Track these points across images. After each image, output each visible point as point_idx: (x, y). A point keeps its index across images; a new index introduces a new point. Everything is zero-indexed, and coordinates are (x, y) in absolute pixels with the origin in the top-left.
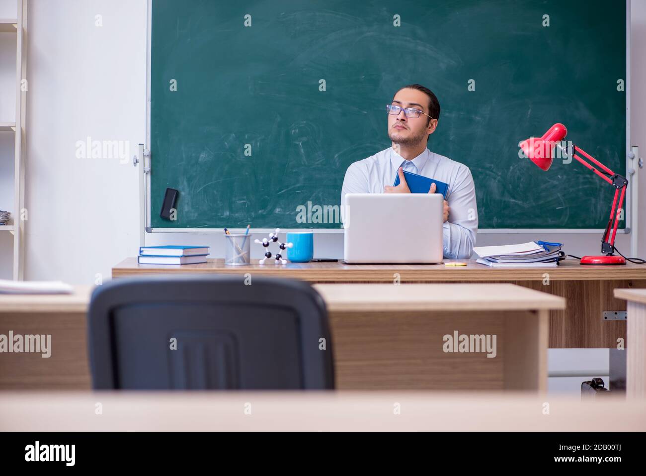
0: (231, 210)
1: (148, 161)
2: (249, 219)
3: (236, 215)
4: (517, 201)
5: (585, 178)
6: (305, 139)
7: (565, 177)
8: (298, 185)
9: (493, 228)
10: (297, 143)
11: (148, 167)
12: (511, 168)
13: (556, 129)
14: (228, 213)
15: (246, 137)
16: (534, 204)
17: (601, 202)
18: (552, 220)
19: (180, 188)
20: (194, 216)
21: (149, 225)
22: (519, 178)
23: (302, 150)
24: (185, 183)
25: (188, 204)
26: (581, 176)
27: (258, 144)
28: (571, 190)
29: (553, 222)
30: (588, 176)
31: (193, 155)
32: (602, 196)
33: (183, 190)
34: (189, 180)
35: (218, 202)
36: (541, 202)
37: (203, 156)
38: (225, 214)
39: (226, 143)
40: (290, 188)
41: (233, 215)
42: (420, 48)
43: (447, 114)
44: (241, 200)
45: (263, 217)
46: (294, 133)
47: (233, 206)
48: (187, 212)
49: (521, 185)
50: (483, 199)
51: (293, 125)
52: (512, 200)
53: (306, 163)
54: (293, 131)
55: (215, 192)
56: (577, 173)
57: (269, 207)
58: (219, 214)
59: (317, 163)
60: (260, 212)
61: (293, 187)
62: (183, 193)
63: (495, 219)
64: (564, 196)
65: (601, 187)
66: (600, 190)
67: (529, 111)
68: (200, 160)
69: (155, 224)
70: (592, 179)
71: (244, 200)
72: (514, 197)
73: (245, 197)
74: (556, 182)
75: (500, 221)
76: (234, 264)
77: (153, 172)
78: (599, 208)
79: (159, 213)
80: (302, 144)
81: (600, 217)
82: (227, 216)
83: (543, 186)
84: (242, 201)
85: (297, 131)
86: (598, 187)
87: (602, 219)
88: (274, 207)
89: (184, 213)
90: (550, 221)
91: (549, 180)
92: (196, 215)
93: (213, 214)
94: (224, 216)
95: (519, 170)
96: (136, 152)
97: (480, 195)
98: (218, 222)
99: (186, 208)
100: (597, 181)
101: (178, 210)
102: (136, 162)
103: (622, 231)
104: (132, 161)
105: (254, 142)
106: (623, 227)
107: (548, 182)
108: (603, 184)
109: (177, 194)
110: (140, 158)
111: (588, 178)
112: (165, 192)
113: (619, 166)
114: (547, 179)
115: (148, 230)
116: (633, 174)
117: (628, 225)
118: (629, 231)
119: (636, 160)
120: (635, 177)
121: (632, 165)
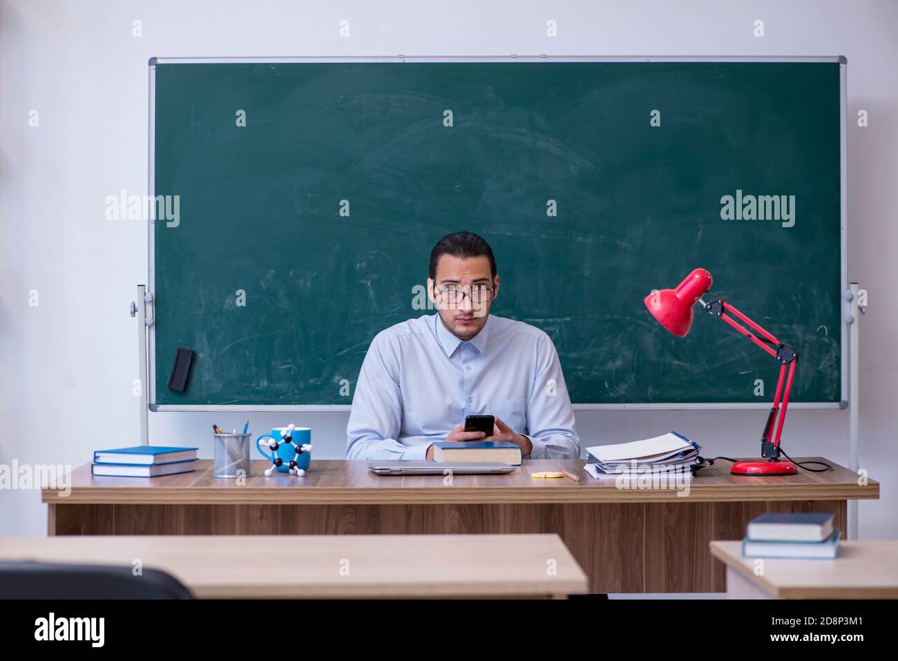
0: (270, 378)
1: (150, 310)
2: (296, 391)
3: (278, 385)
4: (682, 364)
5: (781, 329)
6: (375, 276)
8: (365, 342)
9: (648, 402)
10: (364, 282)
11: (151, 318)
13: (697, 276)
14: (266, 383)
15: (291, 273)
16: (707, 367)
18: (733, 390)
19: (197, 347)
20: (217, 387)
21: (153, 401)
23: (371, 293)
24: (205, 340)
25: (209, 370)
26: (775, 327)
27: (309, 284)
29: (735, 393)
30: (786, 326)
31: (216, 300)
33: (202, 350)
34: (210, 337)
35: (252, 367)
36: (717, 365)
38: (262, 385)
39: (262, 283)
40: (354, 347)
41: (273, 385)
42: (541, 144)
43: (580, 239)
44: (285, 364)
45: (317, 388)
46: (360, 268)
47: (273, 373)
48: (207, 382)
49: (688, 341)
50: (633, 361)
51: (358, 256)
52: (676, 362)
53: (378, 311)
54: (358, 265)
55: (247, 353)
56: (770, 322)
57: (325, 375)
58: (253, 385)
59: (393, 310)
60: (312, 381)
61: (359, 345)
62: (201, 355)
63: (651, 389)
64: (750, 355)
65: (805, 341)
67: (700, 234)
68: (226, 306)
69: (161, 400)
70: (792, 330)
71: (289, 363)
72: (678, 359)
73: (290, 360)
74: (738, 336)
75: (657, 392)
76: (226, 476)
77: (159, 324)
79: (168, 382)
80: (371, 283)
81: (804, 386)
82: (264, 387)
83: (720, 342)
84: (286, 366)
85: (364, 264)
86: (801, 342)
87: (806, 388)
88: (332, 374)
89: (203, 383)
90: (731, 392)
91: (729, 332)
92: (220, 386)
93: (246, 385)
94: (260, 388)
96: (134, 297)
97: (629, 354)
98: (252, 397)
99: (206, 377)
100: (799, 333)
101: (195, 379)
102: (134, 311)
103: (836, 405)
104: (129, 309)
105: (302, 281)
106: (837, 398)
107: (729, 335)
108: (808, 337)
109: (194, 356)
110: (139, 306)
111: (785, 330)
112: (176, 353)
113: (830, 311)
114: (726, 331)
115: (152, 408)
116: (852, 322)
117: (844, 397)
118: (846, 406)
119: (855, 303)
120: (854, 327)
121: (849, 310)
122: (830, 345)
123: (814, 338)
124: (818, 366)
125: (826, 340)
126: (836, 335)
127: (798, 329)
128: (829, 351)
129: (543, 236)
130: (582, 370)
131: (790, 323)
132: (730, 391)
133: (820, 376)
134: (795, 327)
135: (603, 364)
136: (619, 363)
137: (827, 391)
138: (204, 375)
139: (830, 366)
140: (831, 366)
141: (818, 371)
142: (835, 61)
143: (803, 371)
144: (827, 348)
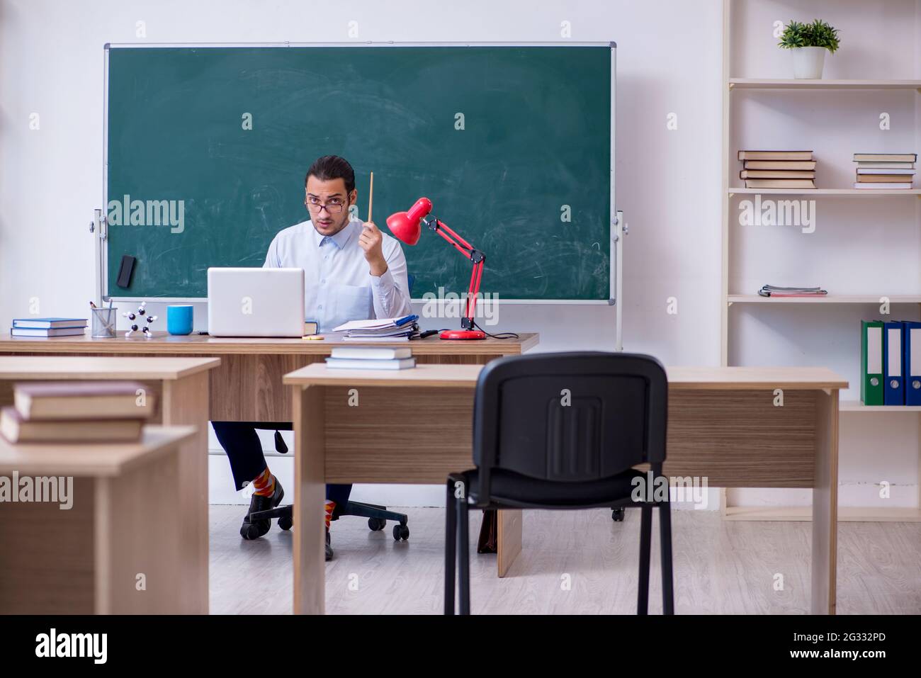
0: (190, 278)
1: (104, 228)
3: (196, 283)
4: (491, 270)
5: (565, 245)
6: (266, 204)
7: (543, 244)
8: (260, 252)
10: (259, 208)
11: (103, 234)
12: (485, 234)
13: (421, 202)
14: (187, 282)
15: (206, 202)
16: (510, 273)
17: (583, 271)
18: (529, 290)
19: (138, 255)
20: (152, 284)
21: (106, 294)
22: (494, 245)
23: (264, 216)
24: (143, 250)
25: (146, 272)
26: (561, 243)
27: (218, 209)
28: (550, 258)
29: (530, 292)
30: (569, 243)
32: (583, 264)
33: (141, 258)
34: (147, 248)
35: (177, 270)
36: (518, 271)
38: (184, 283)
40: (251, 256)
41: (192, 283)
42: (388, 107)
43: (417, 177)
44: (201, 268)
46: (256, 198)
47: (193, 275)
48: (145, 281)
49: (496, 253)
50: (455, 267)
51: (255, 189)
52: (488, 269)
53: (268, 230)
54: (254, 196)
55: (174, 259)
56: (557, 239)
58: (178, 283)
61: (254, 254)
62: (141, 261)
64: (542, 264)
65: (583, 254)
66: (581, 258)
69: (111, 294)
70: (573, 246)
71: (204, 268)
74: (533, 250)
77: (110, 240)
78: (580, 277)
79: (116, 280)
80: (264, 209)
81: (582, 288)
82: (186, 285)
83: (520, 254)
85: (259, 195)
86: (580, 255)
87: (584, 289)
89: (142, 281)
90: (527, 292)
91: (526, 247)
92: (154, 283)
93: (173, 282)
94: (183, 285)
95: (494, 236)
96: (93, 218)
97: (452, 262)
98: (177, 292)
99: (144, 277)
100: (579, 248)
101: (136, 277)
102: (93, 230)
103: (605, 302)
104: (89, 227)
105: (213, 207)
106: (607, 297)
107: (525, 249)
108: (587, 251)
109: (135, 262)
110: (97, 226)
111: (568, 245)
112: (121, 258)
113: (602, 232)
114: (524, 246)
115: (104, 299)
116: (617, 240)
117: (612, 296)
118: (613, 303)
119: (620, 226)
120: (620, 244)
121: (616, 231)
122: (602, 257)
123: (590, 252)
124: (593, 272)
125: (599, 253)
126: (607, 250)
127: (578, 245)
128: (600, 262)
129: (390, 175)
130: (417, 274)
131: (572, 240)
132: (526, 290)
133: (595, 280)
134: (575, 243)
135: (432, 270)
136: (445, 269)
137: (600, 291)
138: (142, 276)
139: (601, 273)
140: (603, 272)
141: (593, 277)
142: (607, 45)
143: (582, 276)
144: (599, 259)
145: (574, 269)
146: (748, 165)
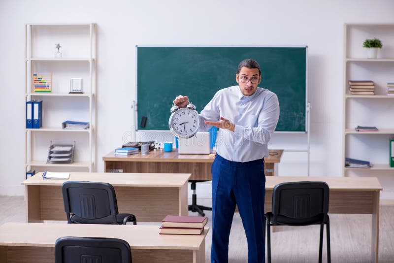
1: (136, 107)
5: (291, 114)
11: (136, 109)
14: (164, 125)
15: (170, 98)
17: (297, 122)
19: (147, 116)
20: (152, 126)
21: (137, 128)
24: (149, 114)
31: (152, 105)
32: (297, 120)
34: (151, 113)
35: (161, 121)
37: (155, 105)
55: (160, 118)
56: (288, 112)
58: (161, 125)
62: (149, 118)
66: (296, 118)
68: (154, 107)
69: (139, 129)
70: (293, 114)
77: (138, 110)
79: (140, 125)
87: (297, 128)
89: (149, 125)
93: (159, 125)
96: (132, 104)
98: (161, 128)
101: (147, 124)
102: (132, 107)
103: (304, 133)
106: (305, 131)
108: (298, 116)
109: (147, 118)
112: (142, 117)
113: (303, 109)
115: (136, 131)
116: (308, 112)
117: (306, 130)
118: (307, 133)
119: (309, 107)
120: (309, 113)
121: (308, 109)
124: (300, 123)
125: (302, 116)
126: (304, 115)
127: (295, 114)
131: (293, 112)
133: (300, 125)
137: (302, 129)
138: (149, 123)
140: (303, 123)
142: (305, 47)
143: (297, 124)
144: (302, 118)
145: (294, 121)
146: (352, 87)
